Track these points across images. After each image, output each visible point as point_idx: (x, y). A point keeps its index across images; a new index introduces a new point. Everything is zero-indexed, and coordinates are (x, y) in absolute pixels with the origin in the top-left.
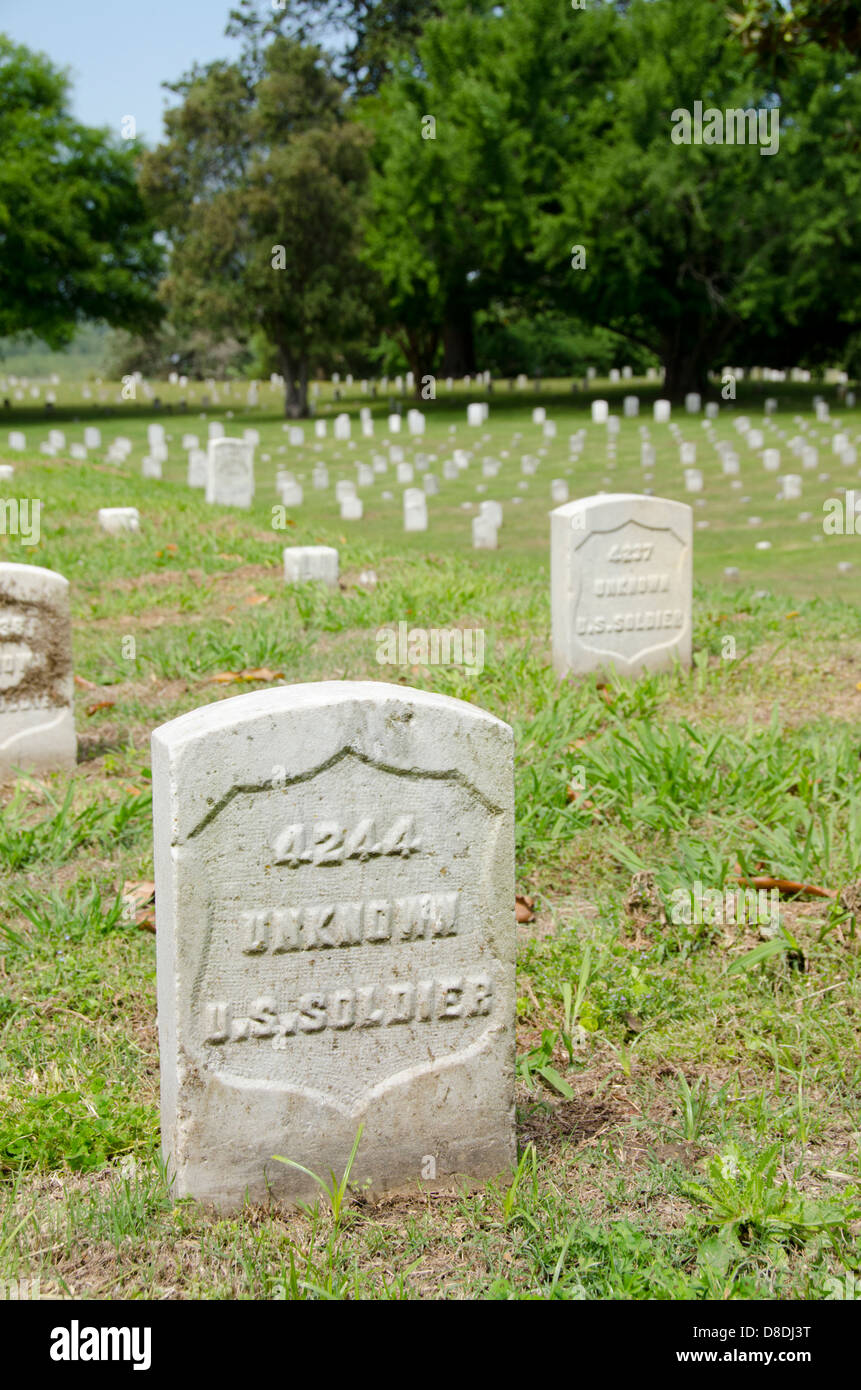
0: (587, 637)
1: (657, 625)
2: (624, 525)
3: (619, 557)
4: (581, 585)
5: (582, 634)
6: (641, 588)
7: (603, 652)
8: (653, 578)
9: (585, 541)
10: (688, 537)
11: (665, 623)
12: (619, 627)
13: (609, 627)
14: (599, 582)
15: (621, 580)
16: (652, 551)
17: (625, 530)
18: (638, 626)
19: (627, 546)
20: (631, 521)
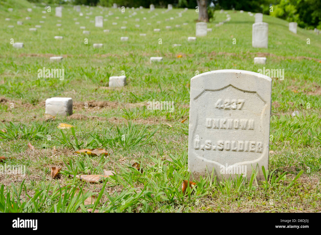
0: (200, 151)
1: (246, 149)
2: (226, 87)
3: (222, 106)
4: (197, 120)
5: (197, 149)
6: (235, 126)
7: (211, 161)
8: (243, 121)
9: (200, 95)
10: (268, 98)
11: (250, 149)
12: (221, 148)
13: (214, 147)
14: (208, 119)
15: (223, 120)
16: (244, 103)
17: (227, 90)
18: (232, 148)
19: (227, 100)
20: (230, 85)
